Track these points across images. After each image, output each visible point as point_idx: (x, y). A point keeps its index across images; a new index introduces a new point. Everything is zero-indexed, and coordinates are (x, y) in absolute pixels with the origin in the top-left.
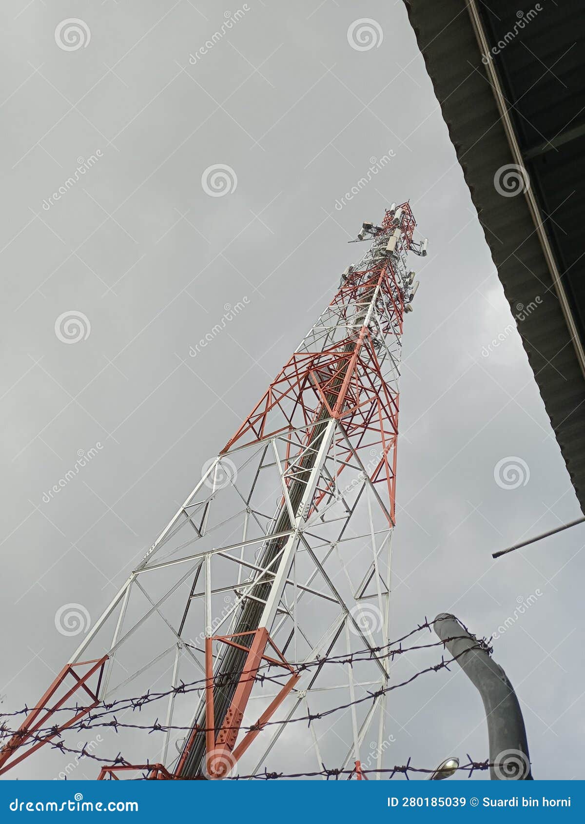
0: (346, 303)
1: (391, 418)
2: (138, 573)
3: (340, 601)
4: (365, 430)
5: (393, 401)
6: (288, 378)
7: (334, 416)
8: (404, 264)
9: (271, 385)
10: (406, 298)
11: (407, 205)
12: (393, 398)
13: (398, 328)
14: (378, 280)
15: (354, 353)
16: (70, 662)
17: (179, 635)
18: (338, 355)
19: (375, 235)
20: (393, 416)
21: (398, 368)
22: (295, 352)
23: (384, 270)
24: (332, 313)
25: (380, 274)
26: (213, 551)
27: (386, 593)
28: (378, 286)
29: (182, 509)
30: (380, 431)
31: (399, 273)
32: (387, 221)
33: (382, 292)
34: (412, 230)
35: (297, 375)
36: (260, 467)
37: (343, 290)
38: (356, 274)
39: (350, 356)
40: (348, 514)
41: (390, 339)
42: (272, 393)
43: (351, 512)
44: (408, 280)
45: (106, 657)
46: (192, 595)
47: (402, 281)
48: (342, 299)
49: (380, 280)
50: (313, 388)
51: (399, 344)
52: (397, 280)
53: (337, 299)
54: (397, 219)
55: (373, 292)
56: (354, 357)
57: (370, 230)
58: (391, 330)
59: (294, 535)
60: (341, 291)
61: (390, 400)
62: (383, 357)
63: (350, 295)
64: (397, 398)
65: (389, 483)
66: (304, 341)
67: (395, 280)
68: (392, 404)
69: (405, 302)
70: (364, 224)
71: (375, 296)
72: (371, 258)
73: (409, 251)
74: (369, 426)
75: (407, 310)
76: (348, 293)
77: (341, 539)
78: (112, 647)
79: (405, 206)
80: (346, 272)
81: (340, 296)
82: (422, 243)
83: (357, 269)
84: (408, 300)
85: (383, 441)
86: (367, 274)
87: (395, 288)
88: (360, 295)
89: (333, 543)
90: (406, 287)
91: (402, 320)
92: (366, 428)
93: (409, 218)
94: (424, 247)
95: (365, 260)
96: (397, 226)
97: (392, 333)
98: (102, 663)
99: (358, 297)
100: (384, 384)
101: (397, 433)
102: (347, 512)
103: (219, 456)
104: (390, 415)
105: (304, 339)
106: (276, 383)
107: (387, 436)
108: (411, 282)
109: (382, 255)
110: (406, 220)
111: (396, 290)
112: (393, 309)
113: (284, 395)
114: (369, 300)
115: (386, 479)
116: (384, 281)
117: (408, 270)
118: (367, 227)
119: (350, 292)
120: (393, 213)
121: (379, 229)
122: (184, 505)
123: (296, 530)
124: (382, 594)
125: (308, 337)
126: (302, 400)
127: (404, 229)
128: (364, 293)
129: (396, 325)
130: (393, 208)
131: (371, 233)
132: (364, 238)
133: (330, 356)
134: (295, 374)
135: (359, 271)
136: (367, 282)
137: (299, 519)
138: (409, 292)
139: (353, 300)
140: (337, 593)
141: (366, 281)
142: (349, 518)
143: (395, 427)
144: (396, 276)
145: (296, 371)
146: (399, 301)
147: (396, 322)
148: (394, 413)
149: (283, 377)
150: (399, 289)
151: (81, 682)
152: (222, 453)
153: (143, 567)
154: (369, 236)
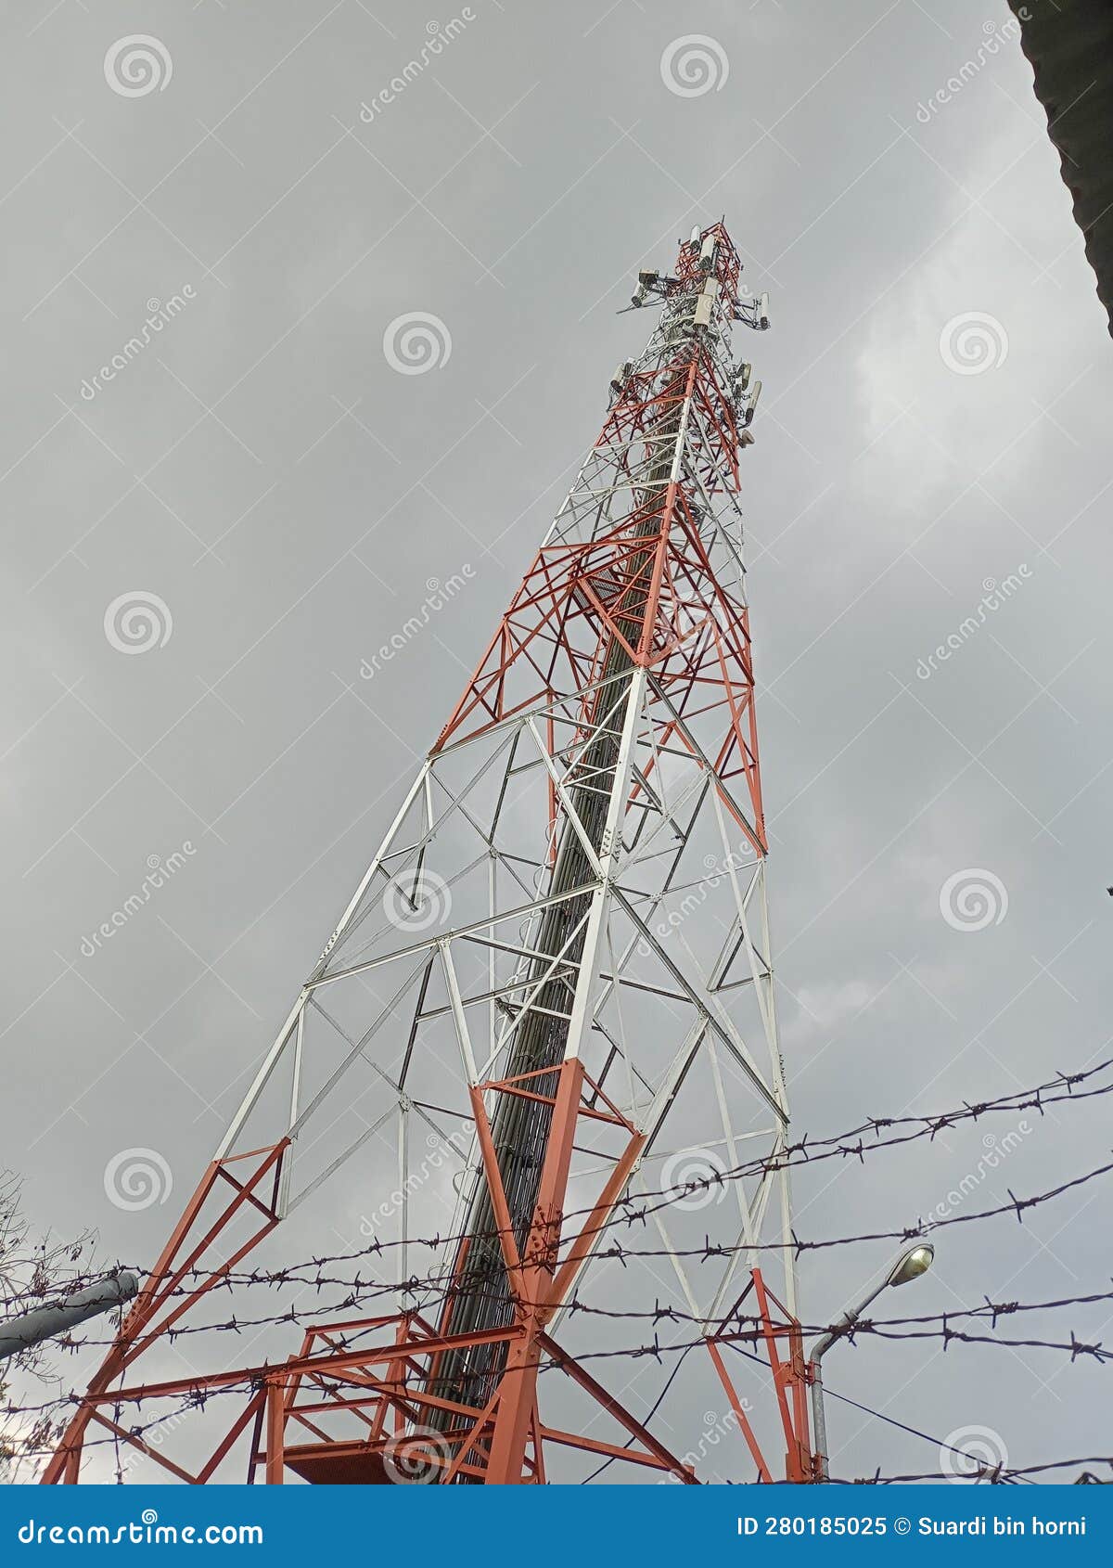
0: (626, 439)
1: (738, 655)
2: (313, 987)
3: (692, 998)
4: (691, 683)
5: (738, 621)
6: (537, 599)
7: (642, 662)
8: (728, 349)
9: (505, 615)
10: (739, 418)
11: (719, 228)
12: (739, 616)
13: (730, 479)
14: (685, 388)
15: (660, 538)
16: (218, 1157)
17: (400, 1088)
18: (629, 543)
19: (666, 294)
20: (741, 650)
21: (740, 556)
22: (543, 546)
23: (695, 364)
24: (602, 463)
25: (687, 375)
26: (452, 934)
27: (766, 975)
28: (687, 399)
29: (375, 864)
30: (722, 682)
31: (721, 368)
32: (685, 265)
33: (695, 409)
34: (735, 277)
35: (552, 591)
36: (509, 772)
37: (618, 413)
38: (638, 377)
39: (652, 544)
40: (680, 842)
41: (719, 502)
42: (510, 631)
43: (685, 838)
44: (739, 381)
45: (286, 1141)
46: (418, 1015)
47: (728, 384)
48: (618, 431)
49: (690, 385)
50: (585, 614)
51: (738, 510)
52: (720, 384)
53: (609, 433)
54: (707, 258)
55: (679, 411)
56: (661, 545)
57: (654, 286)
58: (719, 485)
59: (602, 890)
60: (615, 415)
61: (733, 621)
62: (710, 538)
63: (633, 422)
64: (745, 614)
65: (748, 776)
66: (555, 522)
67: (716, 385)
68: (737, 628)
69: (738, 426)
70: (641, 275)
71: (684, 420)
72: (661, 343)
73: (735, 323)
74: (700, 674)
75: (745, 441)
76: (627, 418)
77: (669, 887)
78: (293, 1122)
79: (715, 230)
80: (617, 375)
81: (614, 425)
82: (758, 303)
83: (639, 367)
84: (743, 421)
85: (731, 699)
86: (660, 377)
87: (718, 400)
88: (650, 421)
89: (654, 897)
90: (737, 394)
91: (736, 462)
92: (693, 679)
93: (727, 254)
94: (763, 312)
95: (652, 348)
96: (707, 273)
97: (722, 491)
98: (278, 1154)
99: (647, 426)
100: (720, 592)
101: (753, 684)
102: (677, 837)
103: (428, 759)
104: (736, 649)
105: (556, 518)
106: (514, 611)
107: (736, 691)
108: (745, 382)
109: (686, 334)
110: (721, 258)
111: (719, 404)
112: (718, 442)
113: (535, 632)
114: (673, 428)
115: (743, 770)
116: (696, 387)
117: (736, 361)
118: (649, 280)
119: (630, 416)
120: (697, 246)
121: (671, 283)
122: (379, 856)
123: (604, 881)
124: (760, 976)
125: (563, 514)
126: (565, 638)
127: (722, 277)
128: (660, 416)
129: (726, 474)
130: (695, 237)
131: (657, 291)
132: (643, 302)
133: (612, 548)
134: (547, 590)
135: (643, 371)
136: (663, 393)
137: (606, 861)
138: (745, 405)
139: (638, 433)
140: (686, 985)
141: (658, 391)
142: (682, 848)
143: (748, 674)
144: (716, 376)
145: (549, 585)
146: (727, 425)
147: (725, 468)
148: (743, 647)
149: (525, 597)
150: (727, 403)
151: (245, 1193)
152: (432, 753)
153: (321, 976)
154: (653, 296)
